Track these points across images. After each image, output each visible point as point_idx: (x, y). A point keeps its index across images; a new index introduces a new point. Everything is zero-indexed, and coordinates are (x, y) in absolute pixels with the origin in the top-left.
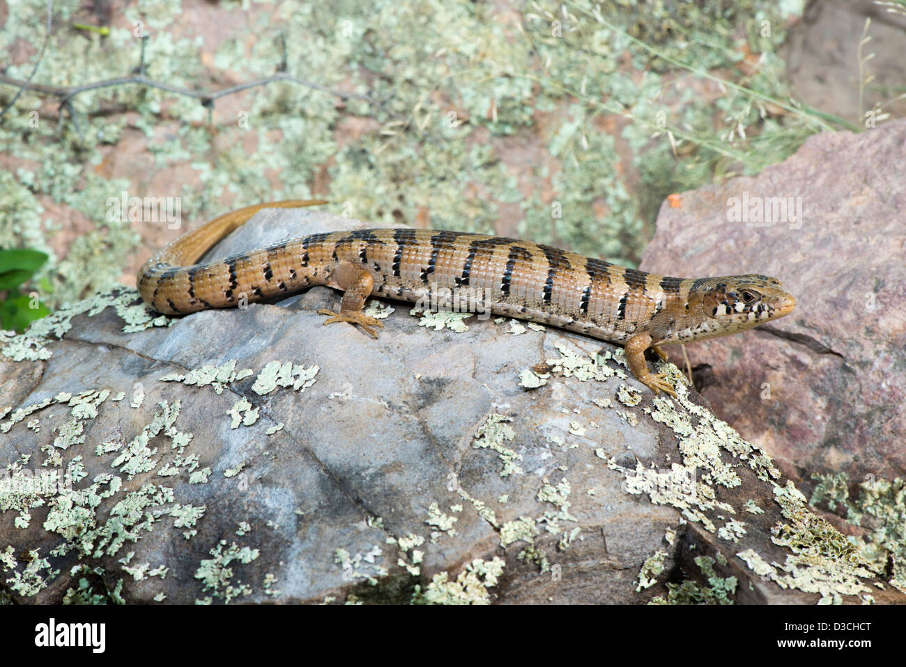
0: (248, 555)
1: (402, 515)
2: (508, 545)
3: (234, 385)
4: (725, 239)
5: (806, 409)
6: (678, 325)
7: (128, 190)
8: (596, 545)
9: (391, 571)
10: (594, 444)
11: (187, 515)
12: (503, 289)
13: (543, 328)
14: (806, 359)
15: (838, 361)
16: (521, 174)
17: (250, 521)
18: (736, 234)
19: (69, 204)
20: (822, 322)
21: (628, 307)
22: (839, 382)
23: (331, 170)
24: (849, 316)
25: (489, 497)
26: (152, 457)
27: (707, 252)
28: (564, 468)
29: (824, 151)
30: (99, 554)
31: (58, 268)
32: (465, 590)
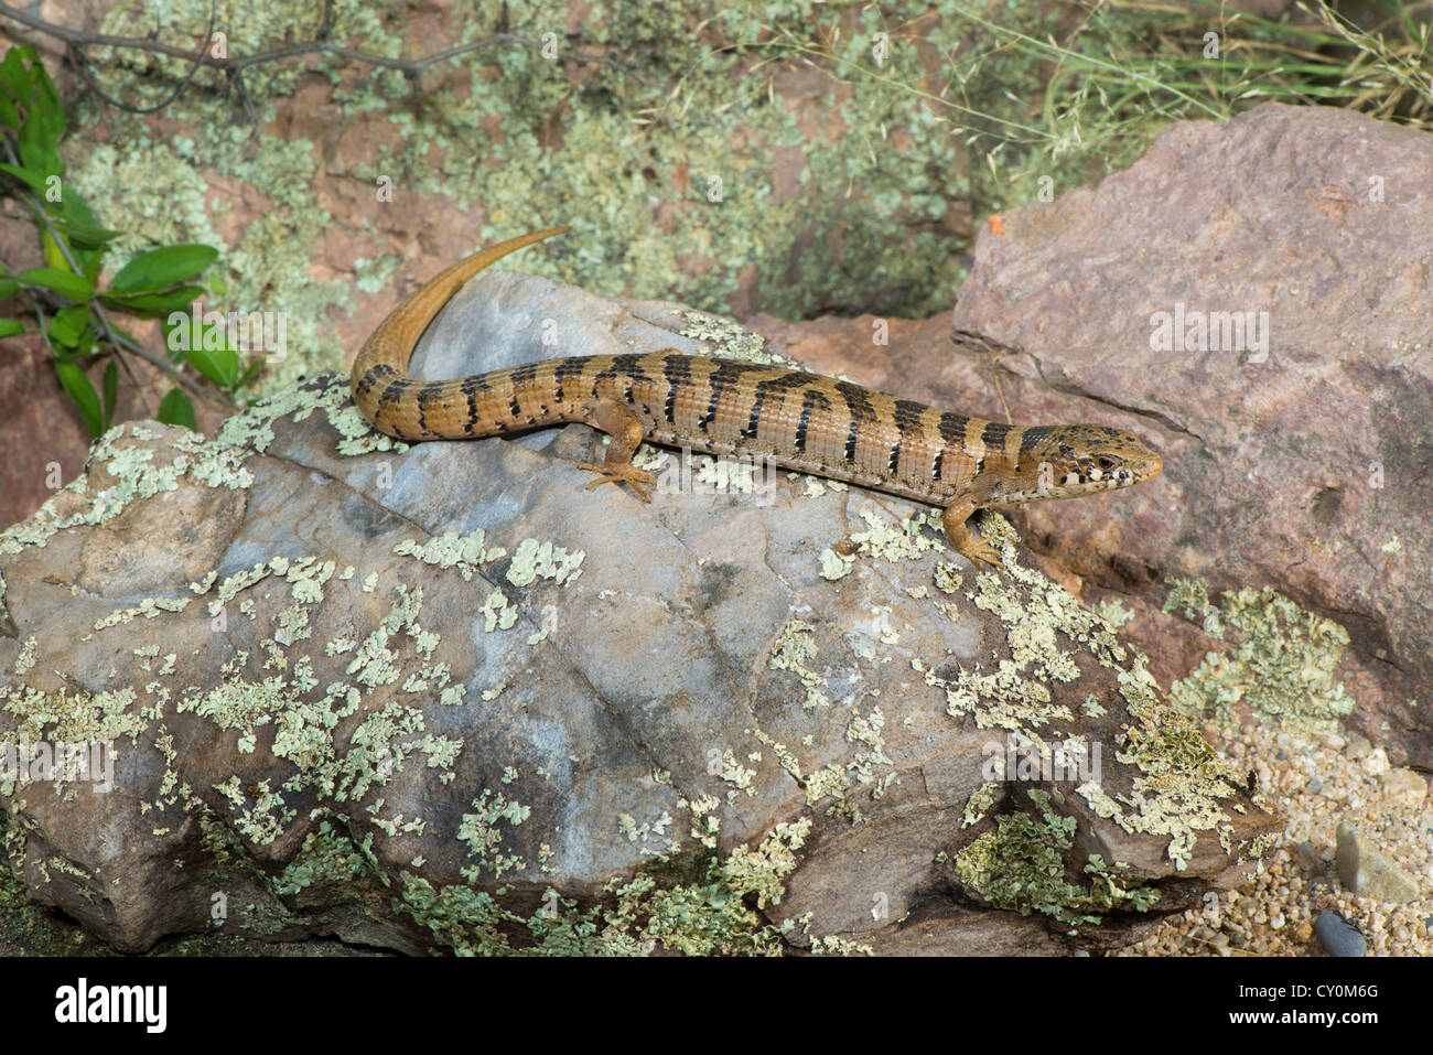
0: (519, 813)
1: (693, 767)
2: (815, 803)
3: (484, 569)
4: (1058, 279)
5: (1157, 497)
6: (1005, 487)
7: (310, 154)
8: (914, 787)
9: (684, 845)
10: (909, 653)
11: (442, 751)
12: (798, 444)
13: (845, 487)
14: (1157, 439)
15: (1196, 443)
16: (800, 108)
17: (517, 765)
18: (1072, 274)
19: (239, 176)
20: (1176, 399)
21: (944, 467)
22: (1197, 469)
23: (564, 117)
24: (1208, 393)
25: (791, 738)
26: (394, 663)
27: (1037, 295)
28: (876, 693)
29: (1178, 154)
30: (342, 796)
31: (230, 261)
32: (768, 858)
